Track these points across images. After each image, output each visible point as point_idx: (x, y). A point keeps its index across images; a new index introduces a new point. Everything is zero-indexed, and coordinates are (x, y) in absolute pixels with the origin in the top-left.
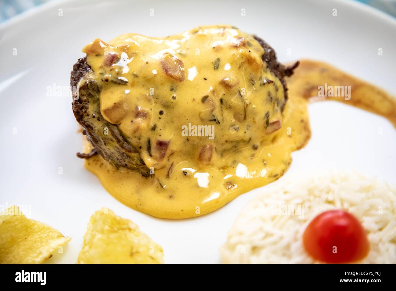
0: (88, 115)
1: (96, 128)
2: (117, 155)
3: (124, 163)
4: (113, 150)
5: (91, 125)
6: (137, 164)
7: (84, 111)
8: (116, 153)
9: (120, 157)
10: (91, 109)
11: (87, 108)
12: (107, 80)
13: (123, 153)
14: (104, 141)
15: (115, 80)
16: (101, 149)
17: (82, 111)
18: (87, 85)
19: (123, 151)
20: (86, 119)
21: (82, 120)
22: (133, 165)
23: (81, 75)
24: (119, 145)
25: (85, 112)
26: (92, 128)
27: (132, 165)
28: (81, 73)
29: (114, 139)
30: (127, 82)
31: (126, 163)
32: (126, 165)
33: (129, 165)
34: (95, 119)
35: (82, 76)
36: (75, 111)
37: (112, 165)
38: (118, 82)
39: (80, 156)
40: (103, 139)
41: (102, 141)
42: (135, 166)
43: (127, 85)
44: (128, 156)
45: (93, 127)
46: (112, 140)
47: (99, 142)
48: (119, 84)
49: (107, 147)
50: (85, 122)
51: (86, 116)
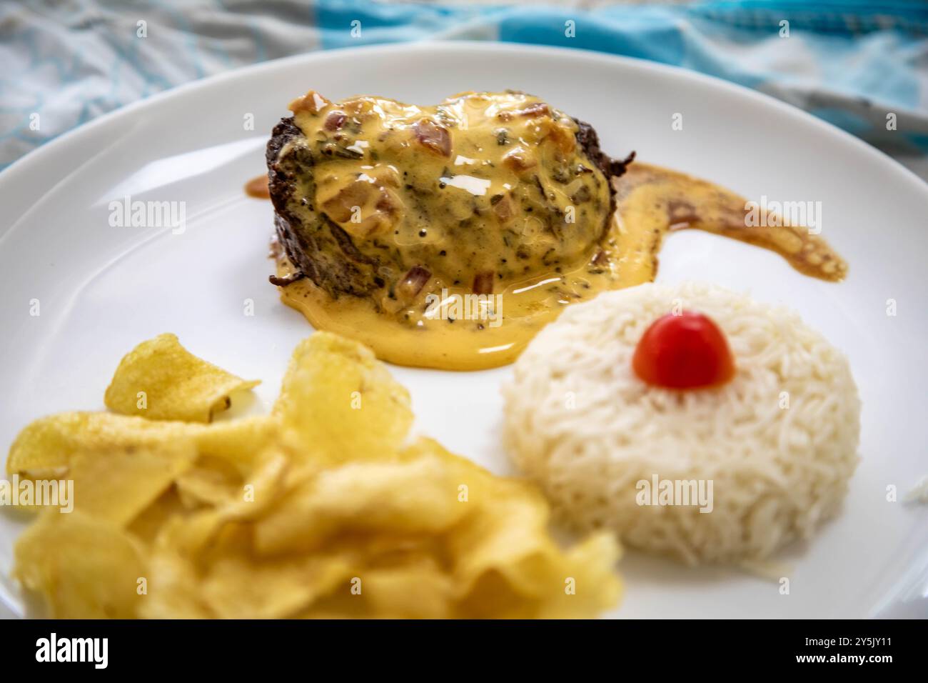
0: (294, 201)
1: (306, 222)
2: (337, 270)
3: (346, 285)
4: (331, 261)
5: (299, 217)
6: (369, 284)
7: (287, 193)
8: (337, 265)
9: (341, 274)
10: (300, 192)
11: (293, 190)
12: (329, 152)
13: (348, 264)
14: (318, 244)
15: (341, 151)
16: (312, 261)
17: (285, 194)
18: (295, 152)
19: (349, 260)
20: (290, 207)
21: (284, 209)
22: (363, 286)
23: (286, 139)
24: (342, 249)
25: (290, 195)
26: (300, 221)
27: (360, 288)
28: (286, 137)
29: (334, 240)
30: (361, 155)
31: (352, 283)
32: (351, 287)
33: (357, 287)
34: (305, 208)
35: (286, 141)
36: (274, 193)
37: (328, 291)
38: (348, 154)
39: (274, 281)
40: (316, 240)
41: (315, 243)
42: (366, 289)
43: (361, 159)
44: (356, 271)
45: (302, 219)
46: (331, 241)
47: (310, 247)
48: (349, 158)
49: (323, 254)
50: (289, 212)
51: (290, 202)
